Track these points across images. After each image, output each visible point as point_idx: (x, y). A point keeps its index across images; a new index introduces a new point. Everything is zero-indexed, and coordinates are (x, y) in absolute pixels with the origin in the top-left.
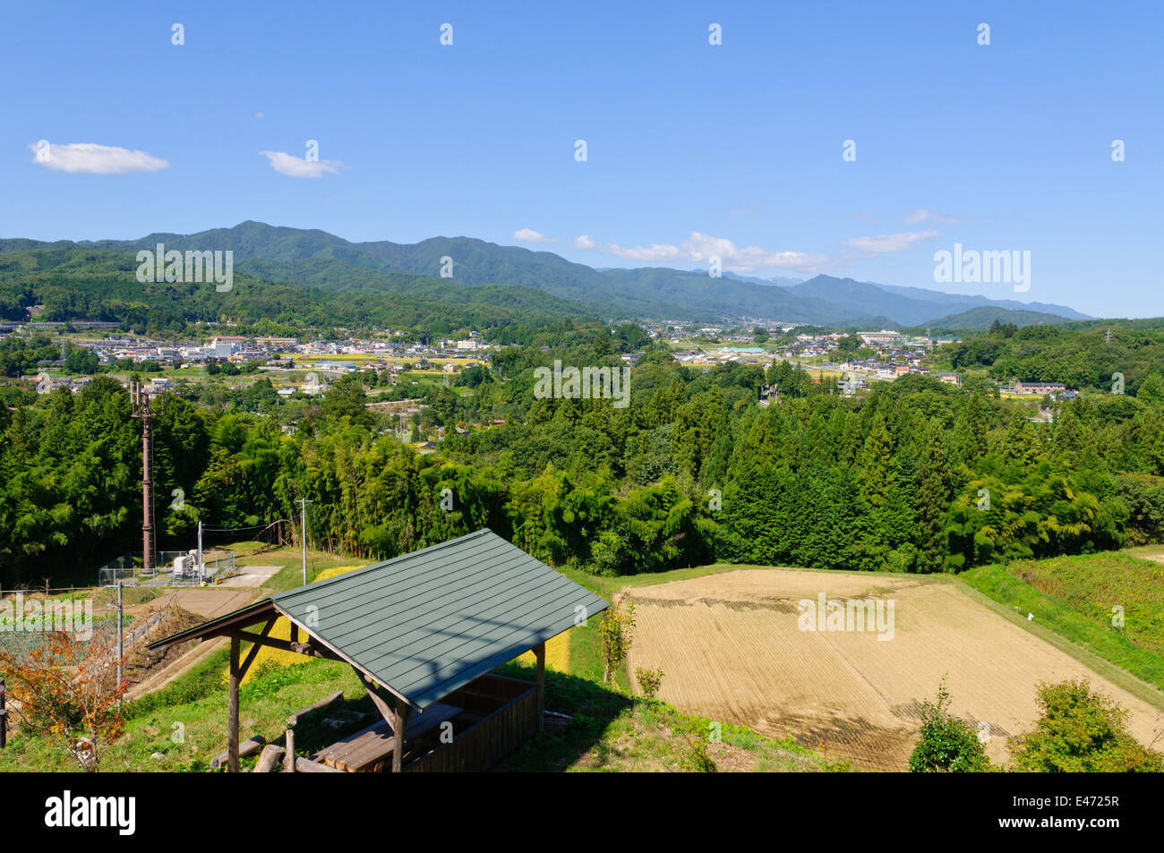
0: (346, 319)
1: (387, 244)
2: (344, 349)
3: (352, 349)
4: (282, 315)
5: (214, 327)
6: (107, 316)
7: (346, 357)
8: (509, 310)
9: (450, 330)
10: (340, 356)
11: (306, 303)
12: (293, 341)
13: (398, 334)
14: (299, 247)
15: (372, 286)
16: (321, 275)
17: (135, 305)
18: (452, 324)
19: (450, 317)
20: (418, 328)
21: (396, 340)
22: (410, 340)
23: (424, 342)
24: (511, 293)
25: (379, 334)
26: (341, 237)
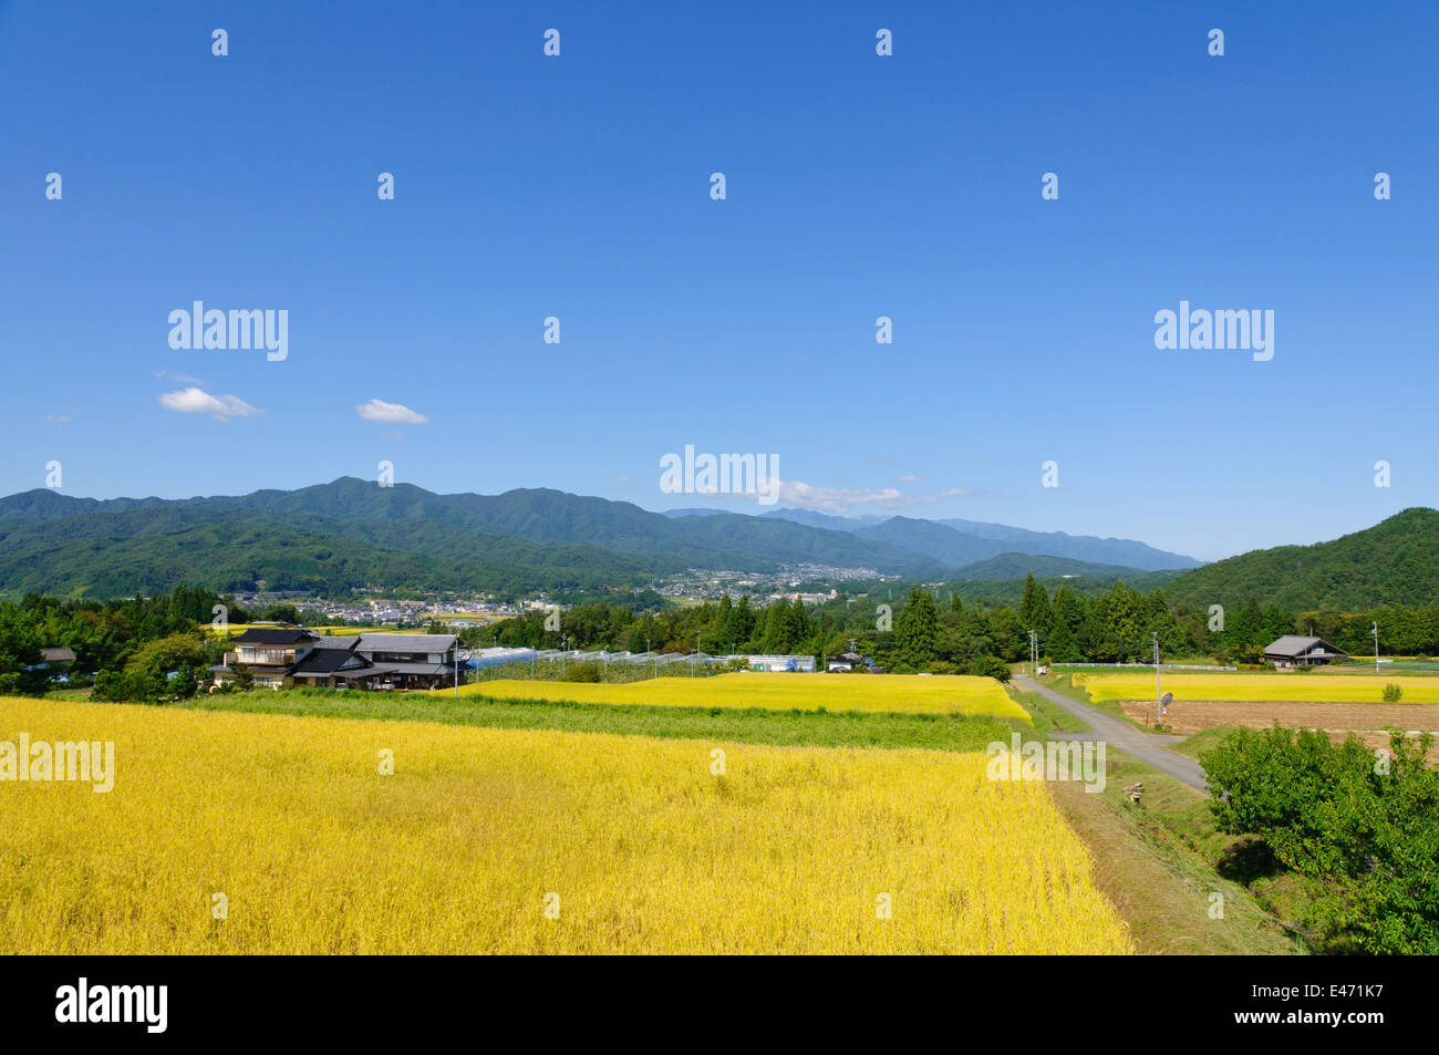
0: (452, 585)
1: (471, 496)
2: (458, 610)
3: (463, 610)
4: (407, 583)
5: (367, 593)
6: (302, 587)
7: (459, 616)
8: (573, 571)
9: (527, 591)
10: (456, 615)
11: (422, 572)
12: (423, 603)
13: (490, 597)
14: (392, 502)
15: (463, 547)
16: (418, 534)
17: (317, 578)
18: (529, 588)
19: (527, 581)
20: (504, 592)
21: (489, 602)
22: (498, 602)
23: (508, 603)
24: (579, 554)
25: (478, 596)
26: (431, 490)
